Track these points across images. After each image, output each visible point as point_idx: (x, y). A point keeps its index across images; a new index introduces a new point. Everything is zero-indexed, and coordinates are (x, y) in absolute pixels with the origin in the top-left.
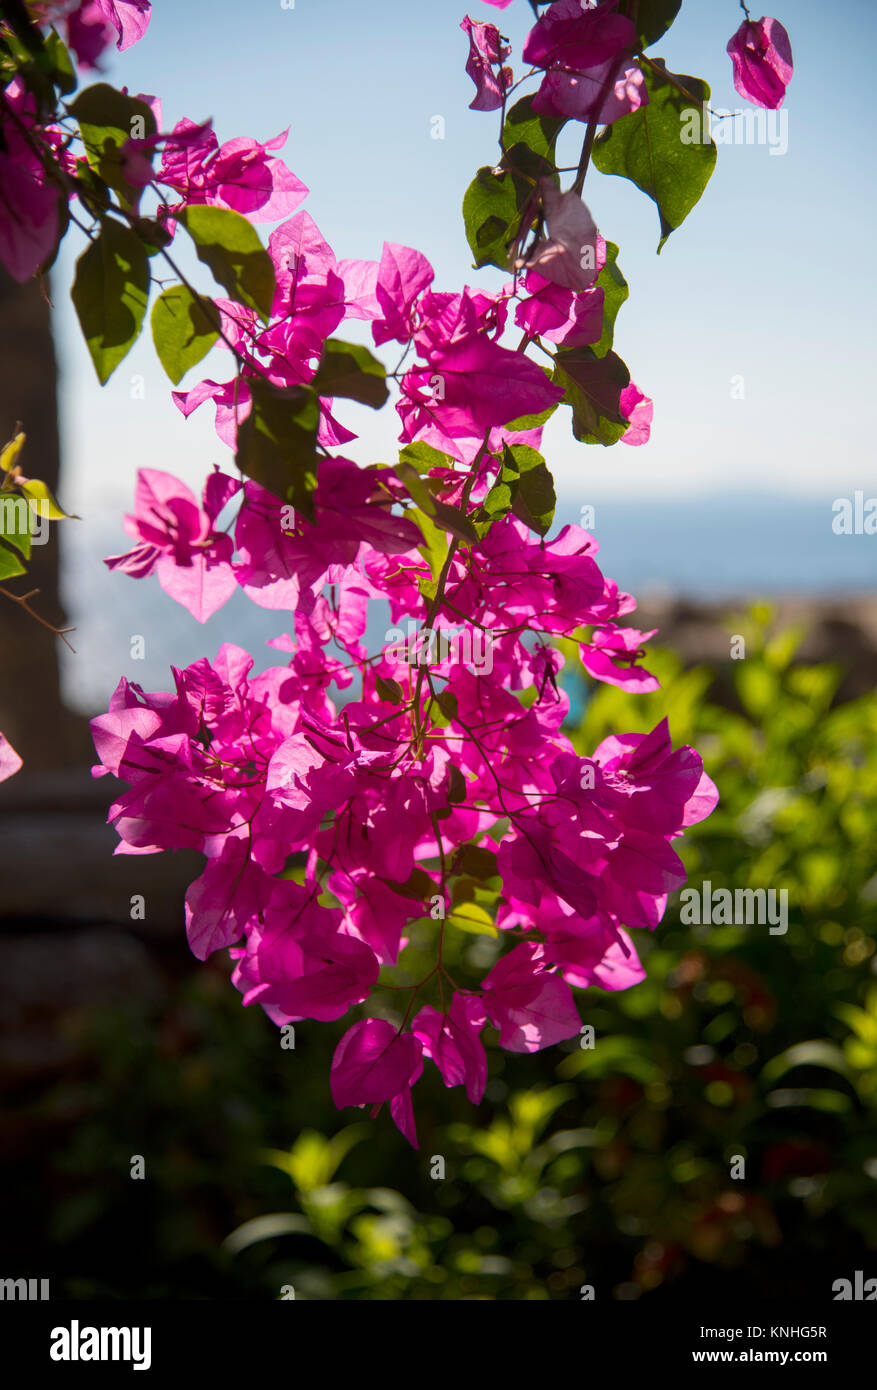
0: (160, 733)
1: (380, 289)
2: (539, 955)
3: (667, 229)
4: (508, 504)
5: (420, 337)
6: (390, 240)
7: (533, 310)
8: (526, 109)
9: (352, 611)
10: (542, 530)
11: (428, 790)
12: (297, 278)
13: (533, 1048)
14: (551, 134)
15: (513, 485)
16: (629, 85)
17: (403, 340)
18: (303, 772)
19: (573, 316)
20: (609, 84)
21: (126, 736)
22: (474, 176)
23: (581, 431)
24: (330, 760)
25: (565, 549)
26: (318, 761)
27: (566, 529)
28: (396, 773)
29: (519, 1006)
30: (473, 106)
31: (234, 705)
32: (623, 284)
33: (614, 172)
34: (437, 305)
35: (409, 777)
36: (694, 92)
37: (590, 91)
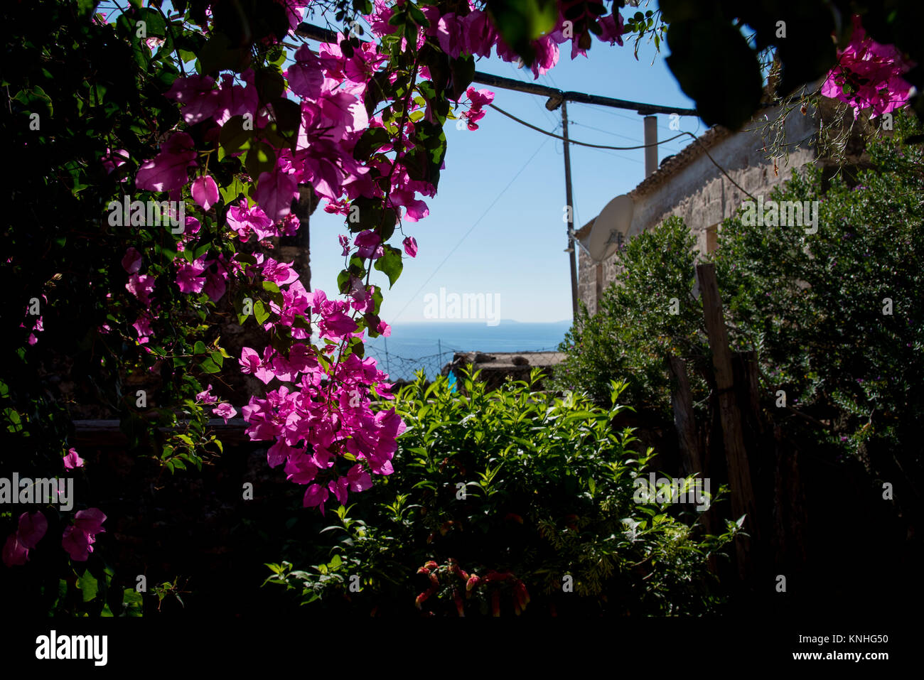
0: (259, 412)
1: (314, 300)
2: (360, 467)
3: (391, 285)
4: (351, 352)
5: (322, 312)
6: (317, 288)
7: (355, 305)
8: (354, 256)
9: (317, 377)
10: (361, 358)
11: (332, 425)
12: (295, 297)
13: (360, 491)
14: (363, 261)
15: (352, 347)
16: (380, 250)
17: (318, 313)
18: (296, 421)
19: (366, 306)
20: (375, 251)
21: (251, 412)
22: (340, 272)
23: (370, 334)
24: (303, 418)
25: (368, 363)
26: (300, 419)
27: (368, 358)
28: (323, 421)
29: (356, 480)
30: (342, 255)
31: (283, 402)
32: (382, 297)
33: (379, 270)
34: (328, 304)
35: (326, 421)
36: (398, 252)
37: (371, 252)
